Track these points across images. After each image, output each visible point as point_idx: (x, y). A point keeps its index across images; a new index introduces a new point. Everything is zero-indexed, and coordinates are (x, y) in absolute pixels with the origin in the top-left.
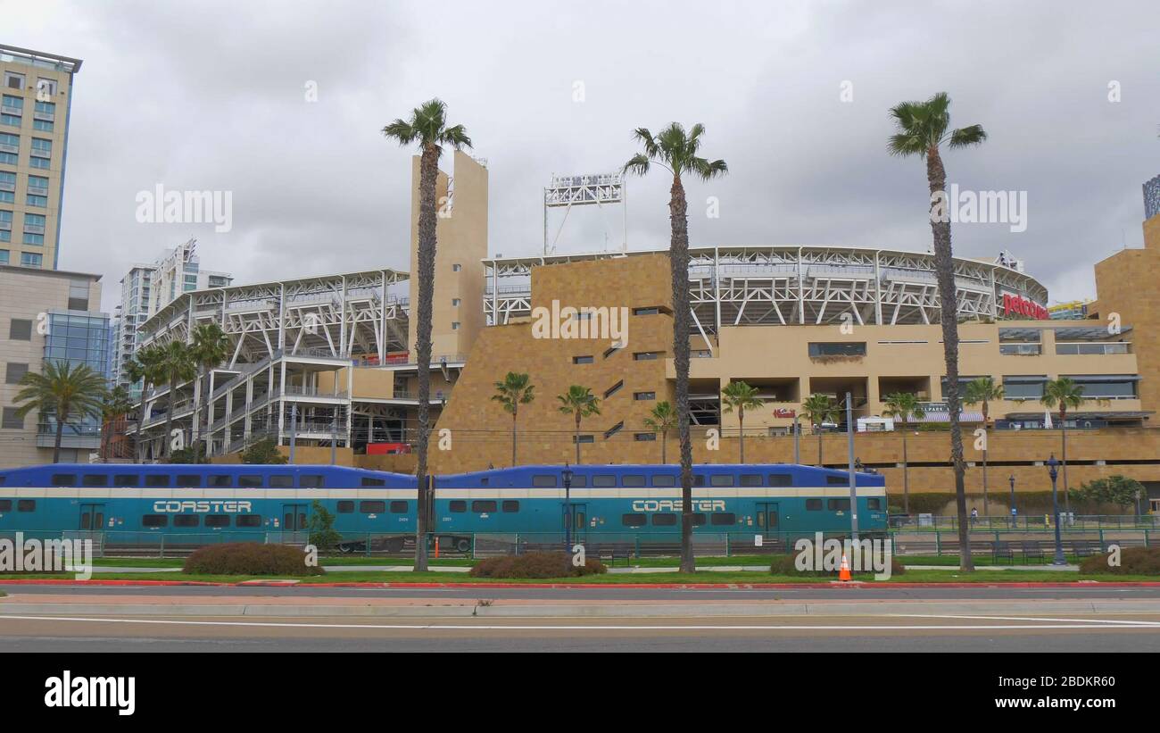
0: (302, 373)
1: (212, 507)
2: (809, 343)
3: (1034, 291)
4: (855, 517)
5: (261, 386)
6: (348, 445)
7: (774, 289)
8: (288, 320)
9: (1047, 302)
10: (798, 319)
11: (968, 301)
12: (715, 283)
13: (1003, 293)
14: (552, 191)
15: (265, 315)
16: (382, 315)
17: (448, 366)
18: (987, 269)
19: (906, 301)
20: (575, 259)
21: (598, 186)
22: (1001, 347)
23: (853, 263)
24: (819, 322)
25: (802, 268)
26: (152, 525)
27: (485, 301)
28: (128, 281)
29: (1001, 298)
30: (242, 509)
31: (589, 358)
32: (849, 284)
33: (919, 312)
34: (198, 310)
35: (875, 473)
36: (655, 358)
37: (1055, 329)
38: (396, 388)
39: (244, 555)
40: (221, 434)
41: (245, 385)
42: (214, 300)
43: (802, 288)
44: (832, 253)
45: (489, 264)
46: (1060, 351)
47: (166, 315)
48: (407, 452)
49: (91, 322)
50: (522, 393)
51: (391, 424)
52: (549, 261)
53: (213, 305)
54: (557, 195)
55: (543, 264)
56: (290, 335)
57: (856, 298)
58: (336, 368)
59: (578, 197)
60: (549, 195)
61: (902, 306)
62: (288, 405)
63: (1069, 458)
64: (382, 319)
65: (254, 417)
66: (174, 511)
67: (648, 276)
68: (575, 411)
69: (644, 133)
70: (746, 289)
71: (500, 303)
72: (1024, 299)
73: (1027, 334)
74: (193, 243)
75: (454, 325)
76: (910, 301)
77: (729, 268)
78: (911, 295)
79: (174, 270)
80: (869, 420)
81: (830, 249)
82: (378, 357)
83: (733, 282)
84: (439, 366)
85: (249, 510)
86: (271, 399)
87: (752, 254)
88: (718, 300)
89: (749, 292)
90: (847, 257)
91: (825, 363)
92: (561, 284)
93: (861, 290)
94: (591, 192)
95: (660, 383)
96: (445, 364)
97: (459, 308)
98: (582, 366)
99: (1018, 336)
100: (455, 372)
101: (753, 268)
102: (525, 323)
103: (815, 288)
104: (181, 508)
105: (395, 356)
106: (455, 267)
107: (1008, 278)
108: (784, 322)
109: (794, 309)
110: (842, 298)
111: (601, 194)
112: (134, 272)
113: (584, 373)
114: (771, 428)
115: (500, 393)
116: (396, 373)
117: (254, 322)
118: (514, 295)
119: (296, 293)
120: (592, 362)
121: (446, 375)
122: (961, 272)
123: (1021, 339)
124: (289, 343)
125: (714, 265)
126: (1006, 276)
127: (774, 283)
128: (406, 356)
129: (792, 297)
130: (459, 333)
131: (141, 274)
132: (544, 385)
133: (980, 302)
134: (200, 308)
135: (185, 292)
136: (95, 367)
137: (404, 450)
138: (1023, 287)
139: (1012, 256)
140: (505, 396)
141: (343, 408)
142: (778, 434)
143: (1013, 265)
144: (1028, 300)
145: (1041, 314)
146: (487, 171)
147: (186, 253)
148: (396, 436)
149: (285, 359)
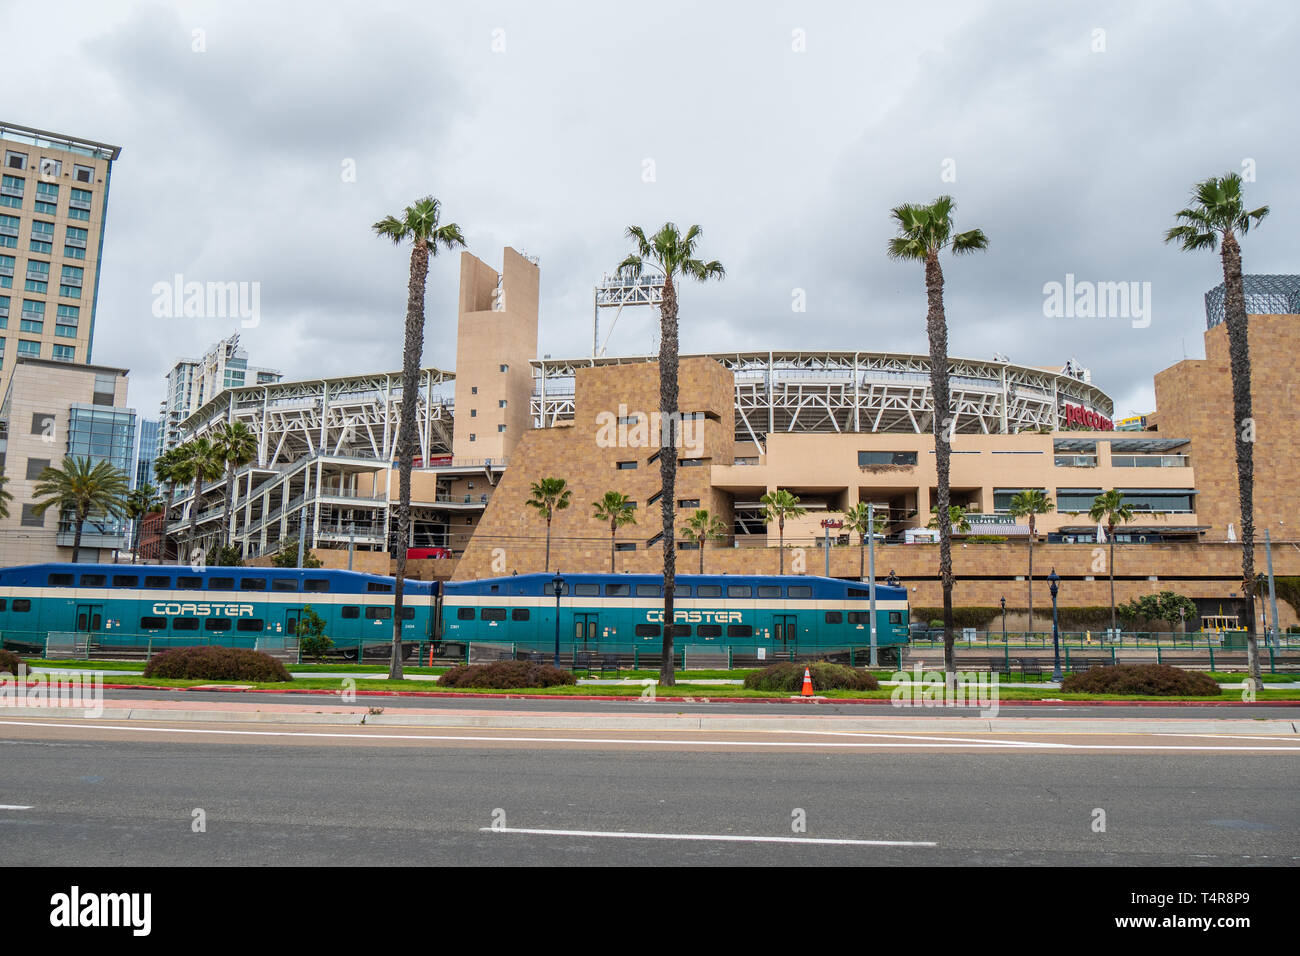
0: (339, 474)
1: (213, 610)
2: (859, 452)
3: (1098, 401)
4: (874, 631)
5: (297, 487)
6: (385, 550)
7: (829, 395)
8: (330, 419)
9: (1113, 412)
10: (853, 427)
11: (1029, 411)
12: (768, 388)
13: (1066, 402)
14: (604, 290)
15: (307, 414)
16: (426, 416)
17: (492, 469)
18: (1049, 378)
19: (965, 410)
20: (625, 361)
21: (651, 286)
22: (1056, 458)
23: (911, 370)
24: (875, 429)
25: (858, 375)
26: (150, 628)
27: (533, 403)
28: (174, 376)
29: (1063, 408)
30: (244, 613)
31: (633, 464)
32: (906, 392)
33: (978, 421)
34: (239, 408)
35: (898, 586)
36: (700, 465)
37: (1111, 440)
38: (439, 491)
39: (205, 659)
40: (258, 535)
41: (282, 485)
42: (256, 398)
43: (858, 394)
44: (889, 359)
45: (537, 365)
46: (1116, 463)
47: (207, 412)
48: (448, 557)
49: (117, 418)
50: (558, 497)
51: (433, 529)
52: (598, 363)
53: (254, 403)
54: (608, 295)
55: (593, 365)
56: (332, 435)
57: (913, 406)
58: (375, 470)
59: (631, 298)
60: (600, 296)
61: (960, 415)
62: (324, 507)
63: (1117, 573)
64: (426, 420)
65: (289, 518)
66: (173, 613)
67: (695, 380)
68: (611, 517)
69: (637, 232)
70: (800, 395)
71: (547, 405)
72: (1087, 409)
73: (1084, 446)
74: (236, 337)
75: (500, 428)
76: (969, 409)
77: (784, 373)
78: (970, 403)
79: (217, 365)
80: (917, 532)
81: (888, 355)
82: (421, 459)
83: (786, 388)
84: (484, 469)
85: (251, 614)
86: (307, 500)
87: (807, 359)
88: (771, 406)
89: (804, 398)
90: (905, 363)
91: (875, 473)
92: (606, 387)
93: (917, 398)
94: (643, 293)
95: (705, 490)
96: (489, 467)
97: (506, 409)
98: (626, 472)
99: (1075, 447)
100: (498, 475)
101: (808, 373)
102: (568, 427)
103: (871, 395)
104: (181, 611)
105: (440, 459)
106: (503, 368)
107: (1071, 387)
108: (838, 429)
109: (850, 416)
110: (899, 405)
111: (654, 295)
112: (180, 367)
113: (628, 479)
114: (817, 538)
115: (533, 498)
116: (439, 476)
117: (295, 420)
118: (563, 397)
119: (339, 391)
120: (636, 468)
121: (491, 479)
122: (1022, 381)
123: (1078, 450)
124: (332, 443)
125: (768, 370)
126: (1070, 385)
127: (829, 389)
128: (451, 458)
129: (848, 404)
130: (505, 436)
131: (188, 368)
132: (587, 491)
133: (1041, 412)
134: (241, 405)
135: (226, 388)
136: (118, 464)
137: (445, 555)
138: (1087, 397)
139: (1079, 366)
140: (540, 501)
141: (381, 511)
142: (824, 545)
143: (1080, 375)
144: (1092, 411)
145: (1106, 426)
146: (539, 270)
147: (229, 348)
148: (439, 541)
149: (321, 460)
